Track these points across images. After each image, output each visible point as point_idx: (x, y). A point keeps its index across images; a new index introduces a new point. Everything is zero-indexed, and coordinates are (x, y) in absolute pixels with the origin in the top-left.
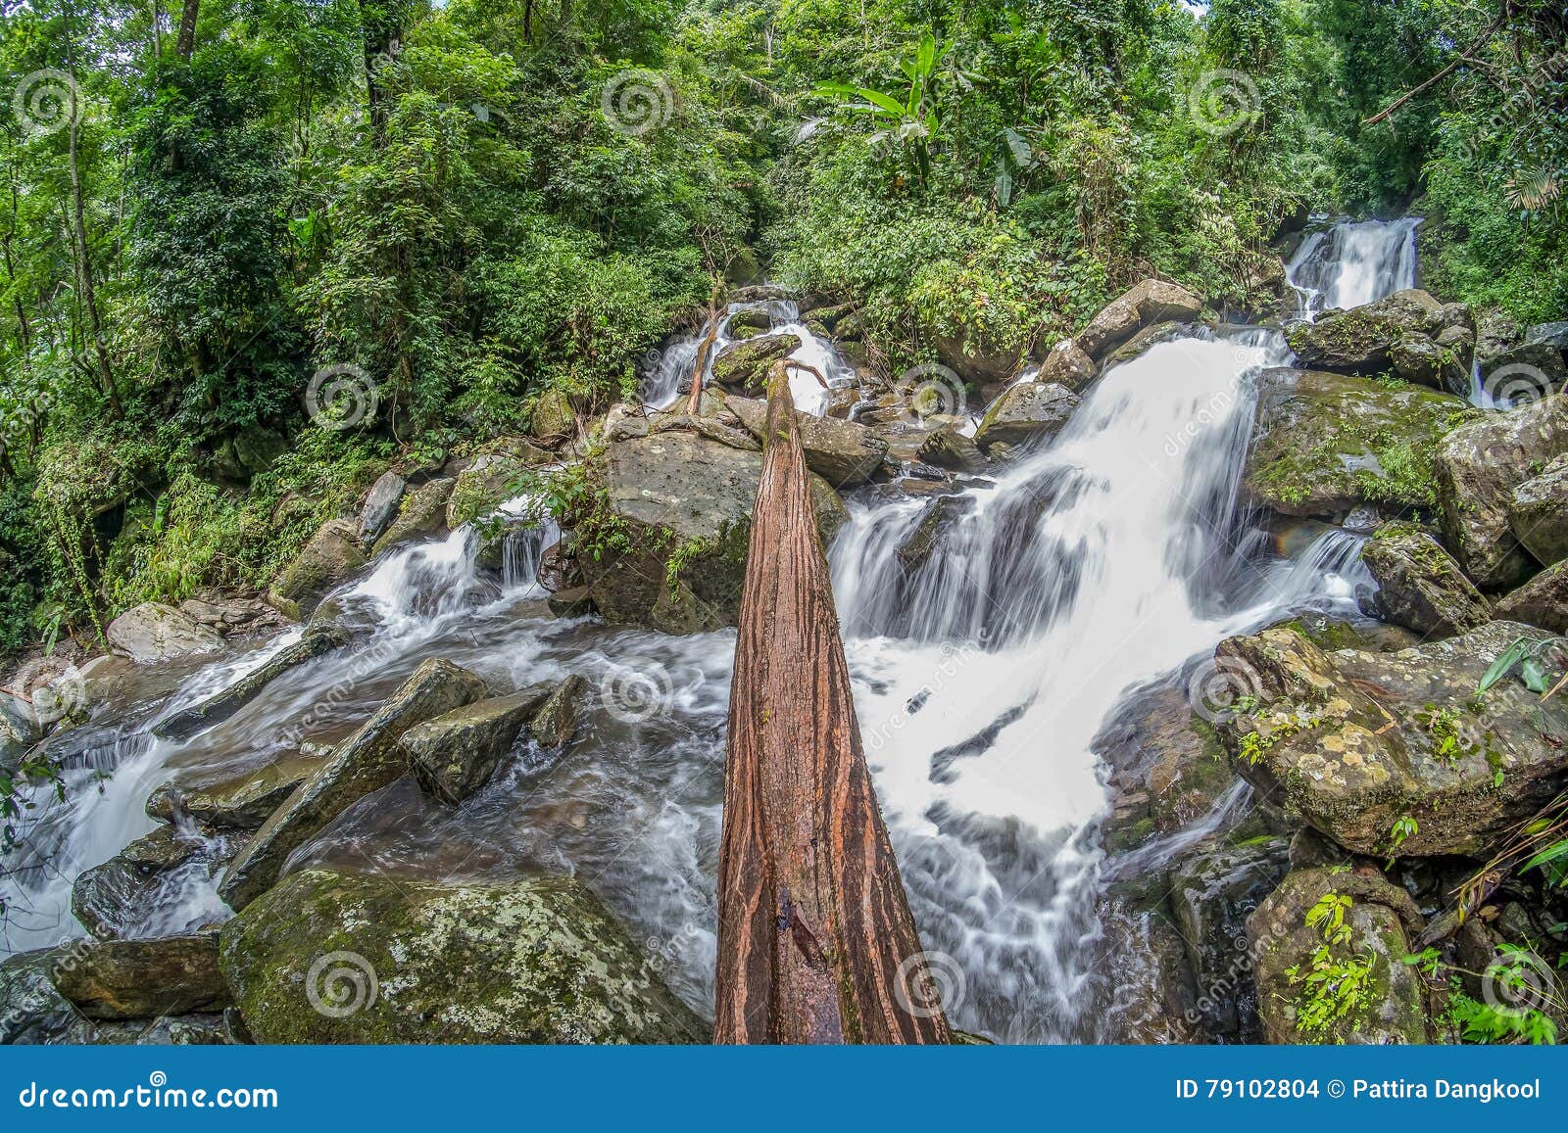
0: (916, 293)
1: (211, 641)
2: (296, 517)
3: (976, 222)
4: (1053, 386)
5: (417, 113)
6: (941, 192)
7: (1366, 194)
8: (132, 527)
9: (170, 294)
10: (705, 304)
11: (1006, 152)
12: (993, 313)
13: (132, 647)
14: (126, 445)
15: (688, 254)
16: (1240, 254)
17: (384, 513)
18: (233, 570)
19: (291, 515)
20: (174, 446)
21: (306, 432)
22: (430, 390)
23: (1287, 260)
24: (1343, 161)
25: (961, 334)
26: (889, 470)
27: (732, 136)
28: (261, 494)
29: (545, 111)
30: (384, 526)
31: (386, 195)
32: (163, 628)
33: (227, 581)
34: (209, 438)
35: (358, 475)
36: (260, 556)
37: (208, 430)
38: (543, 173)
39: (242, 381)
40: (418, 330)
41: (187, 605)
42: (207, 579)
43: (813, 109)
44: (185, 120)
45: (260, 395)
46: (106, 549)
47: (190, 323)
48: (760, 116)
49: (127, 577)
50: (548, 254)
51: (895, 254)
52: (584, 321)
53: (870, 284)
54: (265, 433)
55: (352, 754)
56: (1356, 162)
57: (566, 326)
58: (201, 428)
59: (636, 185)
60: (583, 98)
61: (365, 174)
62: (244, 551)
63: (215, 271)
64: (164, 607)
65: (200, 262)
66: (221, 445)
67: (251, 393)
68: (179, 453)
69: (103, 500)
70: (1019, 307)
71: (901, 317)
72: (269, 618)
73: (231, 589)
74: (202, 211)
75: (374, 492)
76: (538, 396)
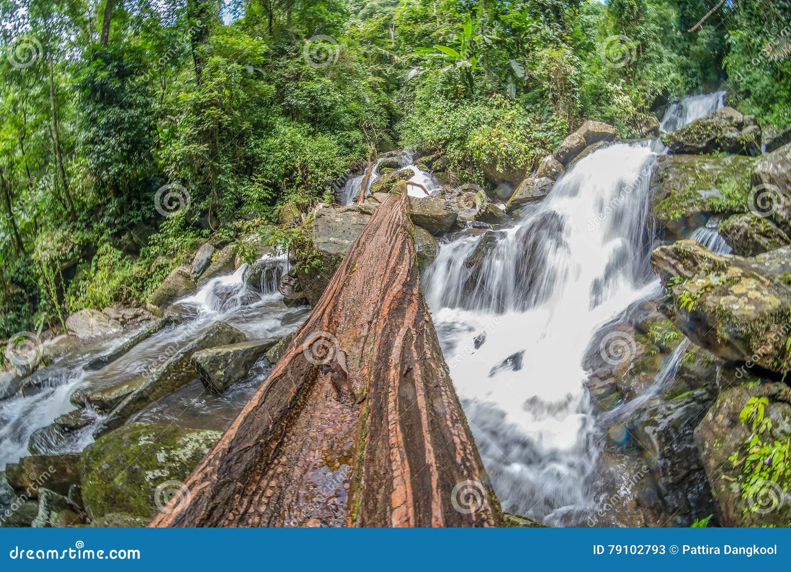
0: (471, 143)
1: (117, 327)
2: (161, 267)
3: (498, 107)
4: (543, 179)
5: (216, 68)
6: (480, 94)
7: (697, 84)
8: (80, 273)
9: (98, 158)
10: (366, 159)
11: (512, 72)
12: (510, 149)
13: (77, 330)
14: (78, 233)
15: (356, 134)
16: (635, 116)
17: (204, 263)
18: (129, 293)
19: (159, 266)
20: (102, 235)
21: (165, 223)
22: (227, 202)
23: (660, 119)
24: (684, 68)
25: (495, 162)
26: (460, 225)
27: (376, 79)
28: (144, 257)
29: (281, 68)
30: (204, 269)
31: (202, 106)
32: (93, 321)
33: (126, 299)
34: (119, 231)
35: (191, 245)
36: (143, 287)
37: (119, 227)
38: (280, 96)
39: (134, 202)
40: (220, 172)
41: (106, 310)
42: (116, 298)
43: (416, 62)
44: (105, 74)
45: (144, 208)
46: (68, 284)
47: (108, 171)
48: (389, 69)
49: (77, 298)
50: (285, 134)
51: (459, 125)
52: (304, 166)
53: (448, 141)
54: (147, 228)
55: (168, 365)
56: (690, 68)
57: (296, 169)
58: (114, 225)
59: (327, 101)
60: (299, 60)
61: (192, 96)
62: (135, 284)
63: (120, 145)
64: (94, 311)
65: (113, 141)
66: (124, 234)
67: (139, 207)
68: (104, 237)
69: (66, 260)
70: (524, 146)
71: (464, 157)
72: (146, 317)
73: (129, 303)
74: (113, 118)
75: (199, 253)
76: (282, 205)
